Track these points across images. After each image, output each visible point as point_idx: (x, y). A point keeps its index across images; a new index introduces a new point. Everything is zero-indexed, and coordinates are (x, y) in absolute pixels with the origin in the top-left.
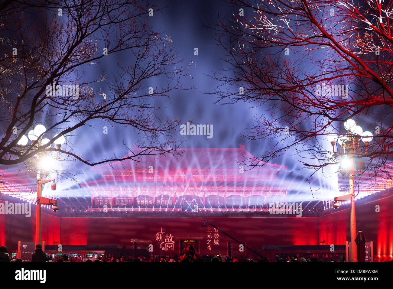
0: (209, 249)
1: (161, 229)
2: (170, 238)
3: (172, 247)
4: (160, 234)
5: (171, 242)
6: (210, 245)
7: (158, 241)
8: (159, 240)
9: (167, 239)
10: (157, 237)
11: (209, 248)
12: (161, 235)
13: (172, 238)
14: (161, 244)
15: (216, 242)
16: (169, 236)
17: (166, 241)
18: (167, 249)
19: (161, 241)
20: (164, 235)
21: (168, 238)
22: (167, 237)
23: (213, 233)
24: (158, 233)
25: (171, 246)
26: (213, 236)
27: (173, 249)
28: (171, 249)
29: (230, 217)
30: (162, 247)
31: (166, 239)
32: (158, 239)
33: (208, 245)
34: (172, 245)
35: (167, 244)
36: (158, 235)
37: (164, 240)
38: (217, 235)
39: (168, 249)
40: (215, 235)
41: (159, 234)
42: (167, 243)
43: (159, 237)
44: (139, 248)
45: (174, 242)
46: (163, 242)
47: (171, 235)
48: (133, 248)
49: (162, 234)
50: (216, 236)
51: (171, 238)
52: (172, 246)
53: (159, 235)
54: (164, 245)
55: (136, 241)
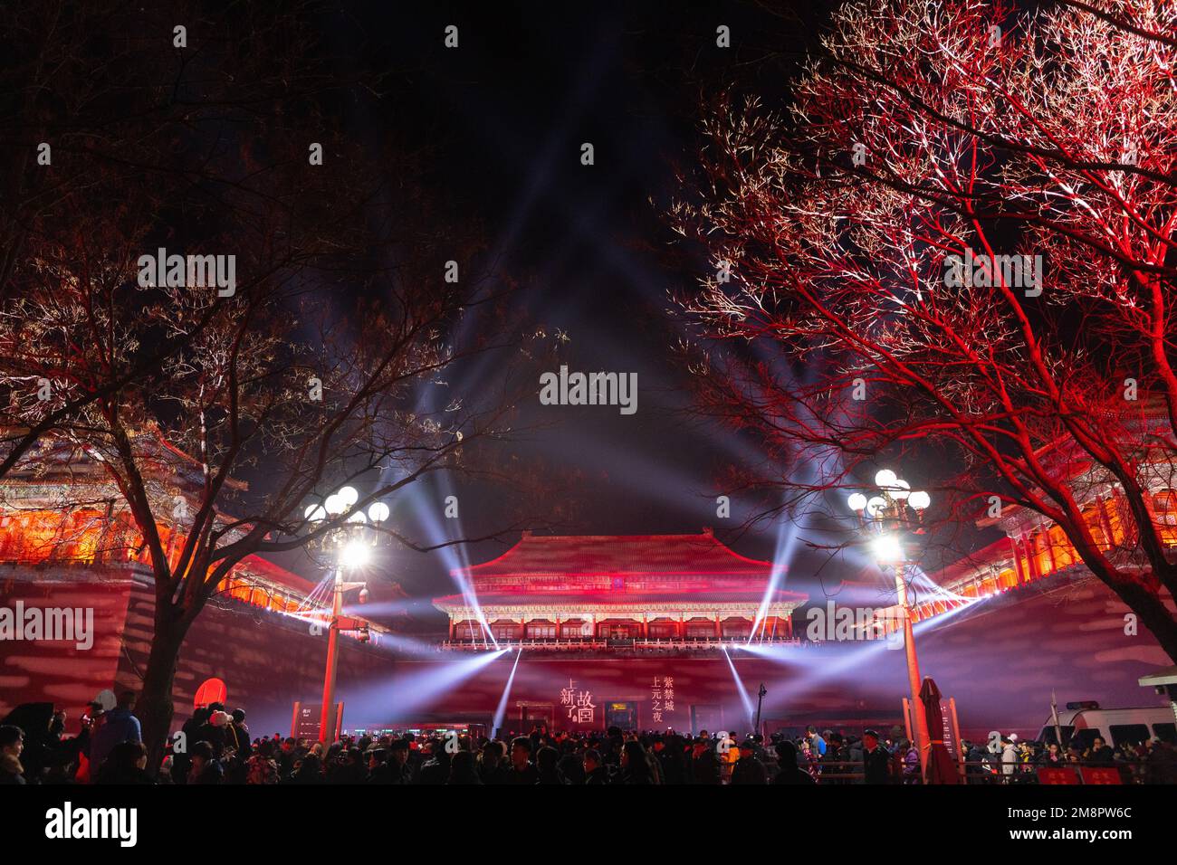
0: (657, 719)
1: (571, 682)
2: (586, 698)
3: (591, 716)
4: (569, 692)
5: (589, 707)
6: (659, 712)
7: (566, 705)
8: (566, 702)
9: (581, 700)
10: (563, 697)
11: (657, 716)
12: (571, 693)
13: (589, 698)
14: (570, 710)
15: (670, 707)
16: (584, 694)
17: (579, 705)
18: (580, 721)
19: (570, 704)
20: (577, 692)
21: (583, 698)
22: (581, 696)
23: (662, 687)
24: (564, 690)
25: (588, 713)
26: (663, 694)
27: (591, 719)
28: (588, 719)
29: (693, 658)
30: (573, 716)
31: (578, 701)
32: (564, 700)
33: (655, 712)
34: (591, 711)
35: (580, 710)
36: (564, 693)
37: (575, 703)
38: (671, 691)
39: (583, 719)
40: (667, 691)
41: (567, 690)
42: (582, 707)
43: (567, 696)
44: (532, 717)
45: (592, 706)
46: (574, 707)
47: (588, 693)
48: (521, 718)
49: (573, 690)
50: (669, 694)
52: (590, 714)
53: (567, 693)
54: (575, 712)
55: (527, 705)
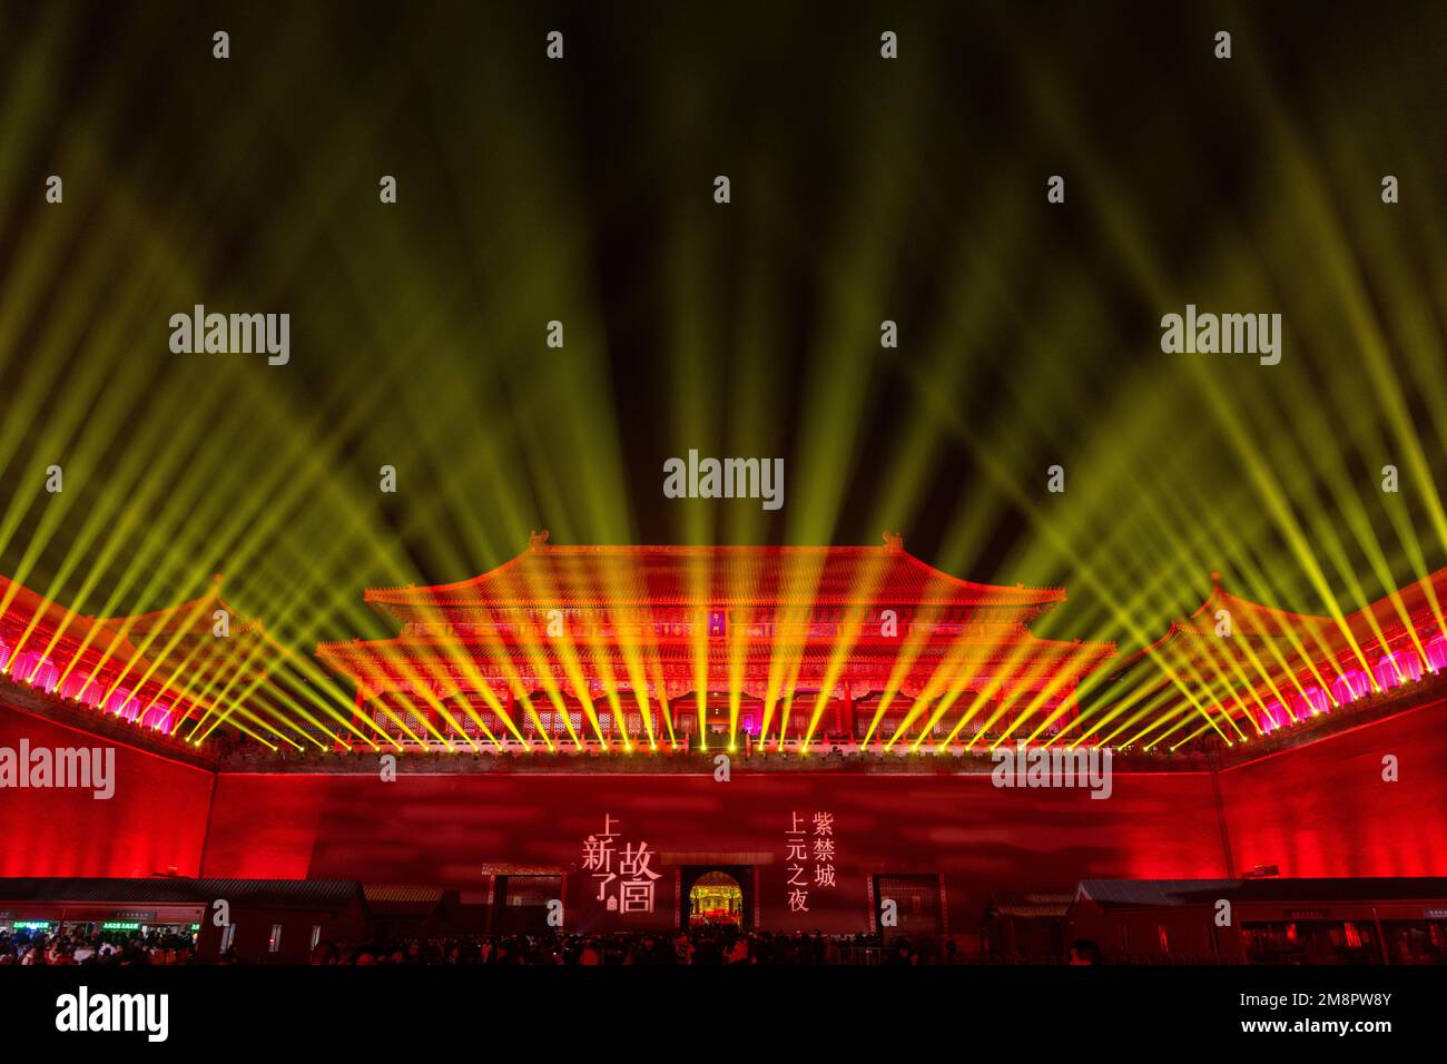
0: (797, 905)
1: (608, 821)
2: (640, 858)
3: (648, 898)
4: (602, 843)
5: (645, 877)
6: (802, 889)
7: (593, 872)
8: (595, 866)
9: (628, 863)
10: (588, 853)
11: (798, 899)
12: (607, 846)
13: (647, 857)
14: (603, 884)
15: (826, 877)
16: (635, 848)
17: (622, 872)
18: (624, 907)
19: (603, 870)
20: (618, 845)
21: (633, 857)
22: (629, 853)
23: (810, 836)
24: (592, 838)
25: (642, 892)
26: (810, 849)
27: (649, 905)
28: (642, 905)
29: (875, 772)
30: (607, 897)
31: (622, 863)
32: (590, 861)
33: (793, 888)
34: (648, 886)
35: (626, 883)
36: (592, 846)
37: (615, 869)
38: (828, 844)
39: (631, 906)
40: (819, 844)
41: (599, 839)
42: (629, 878)
43: (597, 853)
44: (517, 900)
45: (654, 876)
46: (612, 876)
47: (644, 845)
48: (490, 901)
49: (610, 840)
50: (825, 849)
51: (643, 857)
52: (646, 895)
53: (598, 847)
54: (613, 889)
55: (506, 872)
